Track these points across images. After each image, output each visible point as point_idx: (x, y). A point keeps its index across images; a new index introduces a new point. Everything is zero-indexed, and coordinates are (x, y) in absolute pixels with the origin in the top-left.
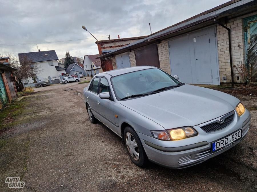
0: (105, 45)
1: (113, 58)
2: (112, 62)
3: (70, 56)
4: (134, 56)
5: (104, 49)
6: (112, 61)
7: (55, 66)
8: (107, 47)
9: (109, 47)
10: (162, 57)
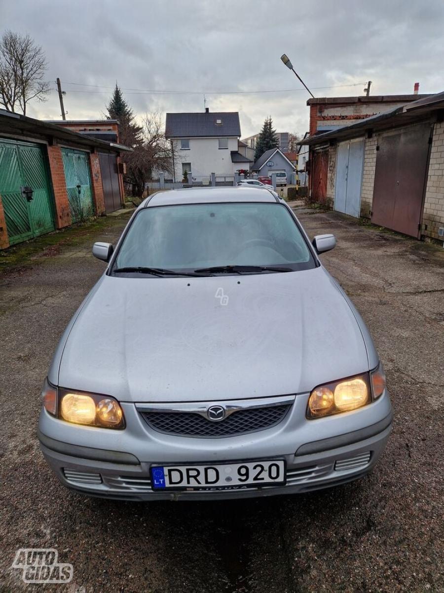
0: (329, 112)
1: (332, 150)
2: (329, 160)
3: (273, 130)
4: (375, 151)
5: (325, 122)
6: (330, 157)
7: (231, 152)
8: (333, 117)
9: (340, 117)
10: (437, 166)
